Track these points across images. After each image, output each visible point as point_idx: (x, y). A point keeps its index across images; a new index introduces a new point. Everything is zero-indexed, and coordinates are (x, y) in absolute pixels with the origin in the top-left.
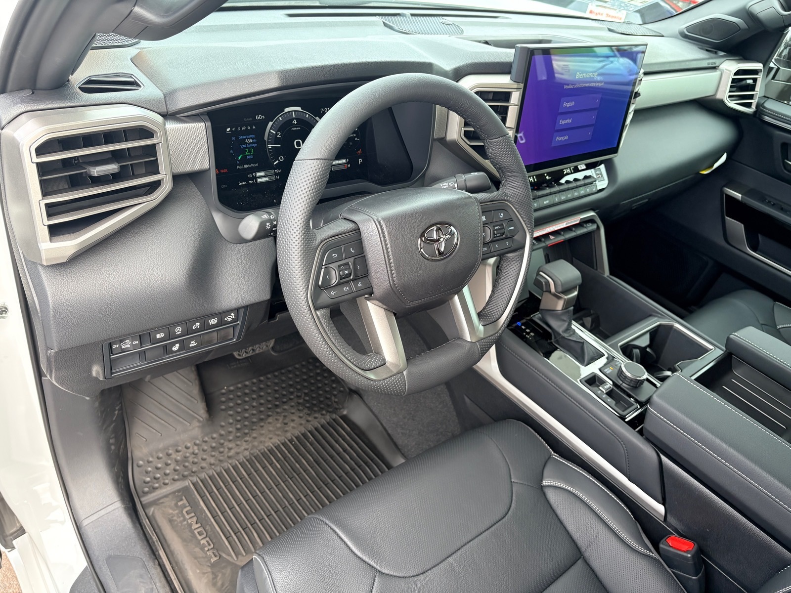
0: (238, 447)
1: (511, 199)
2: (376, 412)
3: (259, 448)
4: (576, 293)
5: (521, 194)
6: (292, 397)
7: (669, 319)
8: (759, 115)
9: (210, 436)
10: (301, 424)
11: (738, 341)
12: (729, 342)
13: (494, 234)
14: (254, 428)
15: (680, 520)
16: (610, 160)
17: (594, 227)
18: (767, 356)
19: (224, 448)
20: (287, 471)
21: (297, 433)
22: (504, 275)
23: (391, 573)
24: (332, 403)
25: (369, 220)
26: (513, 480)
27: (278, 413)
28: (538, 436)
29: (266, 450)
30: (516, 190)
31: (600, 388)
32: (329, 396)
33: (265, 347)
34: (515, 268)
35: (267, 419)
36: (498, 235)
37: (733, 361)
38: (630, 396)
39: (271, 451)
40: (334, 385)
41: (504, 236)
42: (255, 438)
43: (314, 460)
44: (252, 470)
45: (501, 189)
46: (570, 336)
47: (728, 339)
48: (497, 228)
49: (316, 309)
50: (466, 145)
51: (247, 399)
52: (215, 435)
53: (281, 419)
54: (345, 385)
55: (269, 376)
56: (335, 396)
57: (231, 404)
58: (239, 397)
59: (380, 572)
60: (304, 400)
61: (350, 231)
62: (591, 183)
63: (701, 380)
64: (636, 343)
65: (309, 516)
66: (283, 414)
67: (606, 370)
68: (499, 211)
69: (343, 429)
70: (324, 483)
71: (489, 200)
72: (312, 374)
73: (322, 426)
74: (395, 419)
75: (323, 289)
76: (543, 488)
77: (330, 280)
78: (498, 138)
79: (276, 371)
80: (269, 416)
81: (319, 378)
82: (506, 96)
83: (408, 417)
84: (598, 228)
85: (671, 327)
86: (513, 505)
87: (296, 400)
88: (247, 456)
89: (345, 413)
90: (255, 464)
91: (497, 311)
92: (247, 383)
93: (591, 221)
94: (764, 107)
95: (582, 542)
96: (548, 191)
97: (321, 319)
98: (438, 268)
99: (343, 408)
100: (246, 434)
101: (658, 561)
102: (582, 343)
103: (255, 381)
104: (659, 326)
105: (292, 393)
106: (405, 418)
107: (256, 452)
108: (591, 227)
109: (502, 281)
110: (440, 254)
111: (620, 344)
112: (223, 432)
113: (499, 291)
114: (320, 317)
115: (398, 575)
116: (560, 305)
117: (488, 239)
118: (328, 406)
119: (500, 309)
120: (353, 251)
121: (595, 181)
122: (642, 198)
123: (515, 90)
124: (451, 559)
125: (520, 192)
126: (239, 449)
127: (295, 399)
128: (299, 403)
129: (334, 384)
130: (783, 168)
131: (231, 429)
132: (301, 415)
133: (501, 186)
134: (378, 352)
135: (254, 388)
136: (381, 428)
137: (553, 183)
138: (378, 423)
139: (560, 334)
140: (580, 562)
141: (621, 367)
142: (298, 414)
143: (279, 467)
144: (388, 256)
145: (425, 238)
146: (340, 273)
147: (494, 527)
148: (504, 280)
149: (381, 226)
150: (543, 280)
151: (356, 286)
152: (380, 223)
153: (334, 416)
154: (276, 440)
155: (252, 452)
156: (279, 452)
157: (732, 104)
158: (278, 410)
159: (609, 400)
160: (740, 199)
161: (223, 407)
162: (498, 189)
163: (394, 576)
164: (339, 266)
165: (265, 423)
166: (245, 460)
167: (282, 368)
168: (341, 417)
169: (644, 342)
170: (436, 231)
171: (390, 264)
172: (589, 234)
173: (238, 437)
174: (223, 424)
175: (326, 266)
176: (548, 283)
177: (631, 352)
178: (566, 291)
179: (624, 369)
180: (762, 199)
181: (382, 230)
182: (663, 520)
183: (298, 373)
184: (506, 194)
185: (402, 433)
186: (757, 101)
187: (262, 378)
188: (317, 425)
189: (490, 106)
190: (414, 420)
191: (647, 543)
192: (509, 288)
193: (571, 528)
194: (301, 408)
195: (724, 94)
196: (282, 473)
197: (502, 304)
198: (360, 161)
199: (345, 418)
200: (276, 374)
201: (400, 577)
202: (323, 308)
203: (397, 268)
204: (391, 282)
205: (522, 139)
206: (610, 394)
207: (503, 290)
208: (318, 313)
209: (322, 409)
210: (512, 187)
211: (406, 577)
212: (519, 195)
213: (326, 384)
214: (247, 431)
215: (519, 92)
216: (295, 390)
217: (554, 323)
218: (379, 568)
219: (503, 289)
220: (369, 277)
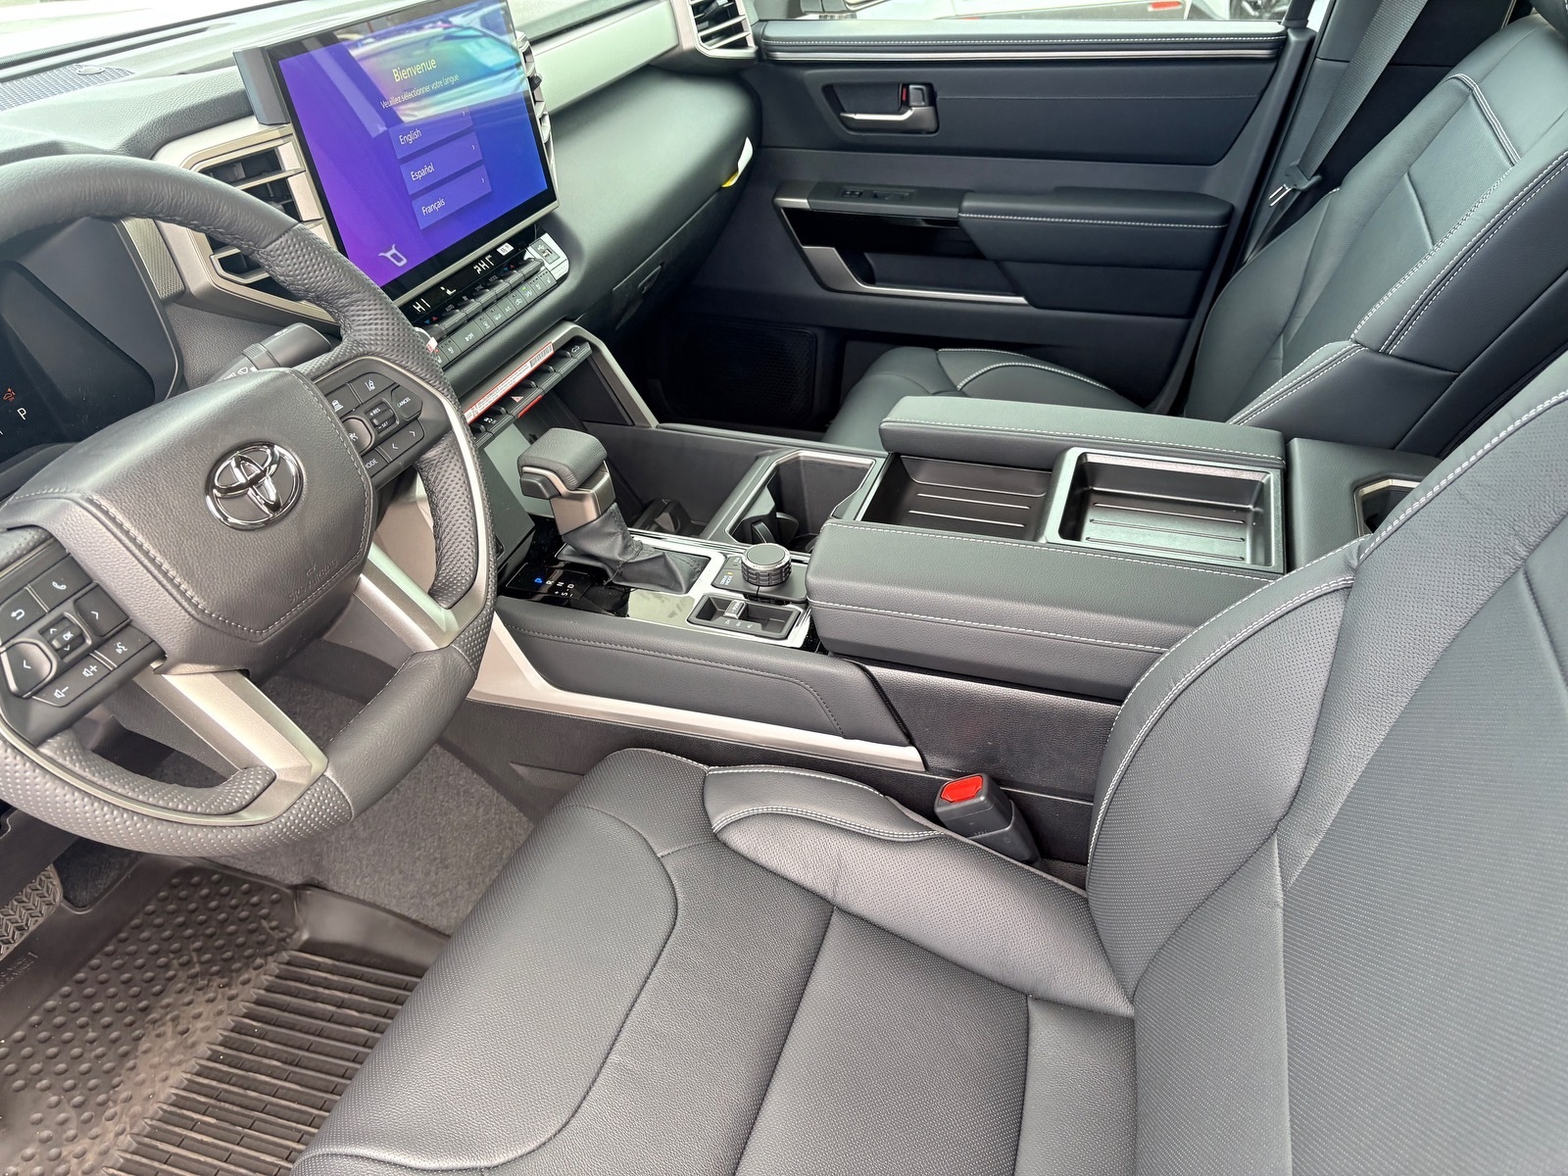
0: (98, 1140)
1: (373, 348)
2: (368, 897)
3: (150, 1112)
4: (607, 476)
5: (388, 329)
6: (171, 973)
7: (788, 449)
8: (767, 54)
9: (18, 1159)
10: (220, 1013)
11: (897, 428)
12: (886, 438)
13: (375, 426)
14: (116, 1080)
15: (946, 753)
16: (550, 216)
17: (586, 349)
18: (947, 430)
19: (65, 1161)
20: (234, 1117)
21: (218, 1034)
22: (441, 495)
23: (511, 1156)
24: (268, 934)
25: (64, 507)
26: (659, 855)
27: (154, 1022)
28: (669, 755)
29: (165, 1107)
30: (373, 327)
31: (727, 614)
32: (253, 926)
33: (44, 908)
34: (454, 473)
35: (136, 1048)
36: (384, 425)
37: (904, 463)
38: (781, 602)
39: (179, 1103)
40: (255, 899)
41: (398, 423)
42: (129, 1099)
43: (285, 1063)
44: (156, 1164)
45: (344, 337)
46: (637, 555)
47: (881, 431)
48: (375, 412)
49: (35, 744)
50: (237, 287)
51: (68, 1035)
52: (29, 1151)
53: (169, 1029)
54: (278, 886)
55: (95, 962)
56: (265, 917)
57: (36, 1067)
58: (45, 1041)
59: (489, 1168)
60: (202, 963)
61: (29, 548)
62: (536, 272)
63: (872, 515)
64: (755, 513)
65: (296, 1164)
66: (169, 1017)
67: (723, 581)
68: (361, 378)
69: (318, 967)
70: (326, 1092)
71: (329, 367)
72: (193, 906)
73: (268, 990)
74: (412, 887)
75: (30, 697)
76: (720, 836)
77: (35, 671)
78: (277, 239)
79: (106, 943)
80: (138, 1039)
81: (213, 904)
82: (268, 160)
83: (433, 868)
84: (594, 347)
85: (796, 461)
86: (680, 896)
87: (183, 975)
88: (130, 1145)
89: (305, 936)
90: (157, 1148)
91: (463, 567)
92: (50, 1003)
93: (575, 341)
94: (767, 38)
95: (822, 886)
96: (459, 315)
97: (60, 761)
98: (285, 537)
99: (297, 929)
100: (103, 1104)
101: (946, 837)
102: (661, 558)
103: (66, 989)
104: (777, 468)
105: (166, 966)
106: (428, 874)
107: (145, 1124)
108: (581, 353)
109: (443, 509)
110: (275, 507)
111: (728, 529)
112: (46, 1133)
113: (447, 530)
114: (55, 757)
115: (528, 1149)
116: (590, 510)
117: (368, 441)
118: (262, 944)
119: (466, 563)
120: (63, 587)
121: (542, 264)
122: (647, 270)
123: (281, 141)
124: (614, 1058)
125: (385, 327)
126: (102, 1142)
127: (180, 973)
128: (194, 976)
129: (253, 896)
130: (844, 128)
131: (62, 1116)
132: (211, 995)
133: (342, 332)
134: (250, 765)
135: (74, 1005)
136: (393, 920)
137: (465, 298)
138: (384, 915)
139: (618, 562)
140: (835, 918)
141: (742, 563)
142: (202, 997)
143: (212, 1121)
144: (153, 560)
145: (219, 490)
146: (52, 646)
147: (664, 955)
148: (446, 505)
149: (99, 507)
150: (535, 481)
151: (113, 656)
152: (91, 501)
153: (285, 956)
154: (180, 1076)
155: (135, 1130)
156: (199, 1094)
157: (714, 51)
158: (154, 1015)
159: (750, 625)
160: (807, 206)
161: (19, 1083)
162: (340, 339)
163: (521, 1157)
164: (43, 632)
165: (136, 1058)
166: (129, 1156)
167: (120, 931)
168: (301, 950)
169: (766, 505)
170: (238, 466)
171: (165, 574)
172: (585, 365)
173: (87, 1121)
174: (37, 1116)
175: (8, 645)
176: (547, 482)
177: (753, 531)
178: (588, 481)
179: (749, 564)
180: (840, 192)
181: (106, 513)
182: (924, 770)
183: (158, 921)
184: (358, 343)
185: (438, 904)
186: (751, 32)
187: (81, 975)
188: (257, 994)
189: (246, 190)
190: (446, 867)
191: (917, 820)
192: (464, 516)
193: (794, 872)
194: (202, 983)
195: (691, 38)
196: (225, 1129)
197: (465, 552)
198: (22, 412)
199: (311, 947)
200: (110, 948)
201: (534, 1151)
202: (52, 734)
203: (188, 575)
204: (190, 609)
205: (399, 260)
206: (747, 615)
207: (454, 525)
208: (44, 750)
209: (252, 957)
210: (365, 325)
211: (544, 1144)
212: (385, 333)
213: (235, 907)
214: (102, 1097)
215: (291, 143)
216: (172, 956)
217: (598, 548)
218: (484, 1163)
219: (453, 522)
220: (133, 624)
